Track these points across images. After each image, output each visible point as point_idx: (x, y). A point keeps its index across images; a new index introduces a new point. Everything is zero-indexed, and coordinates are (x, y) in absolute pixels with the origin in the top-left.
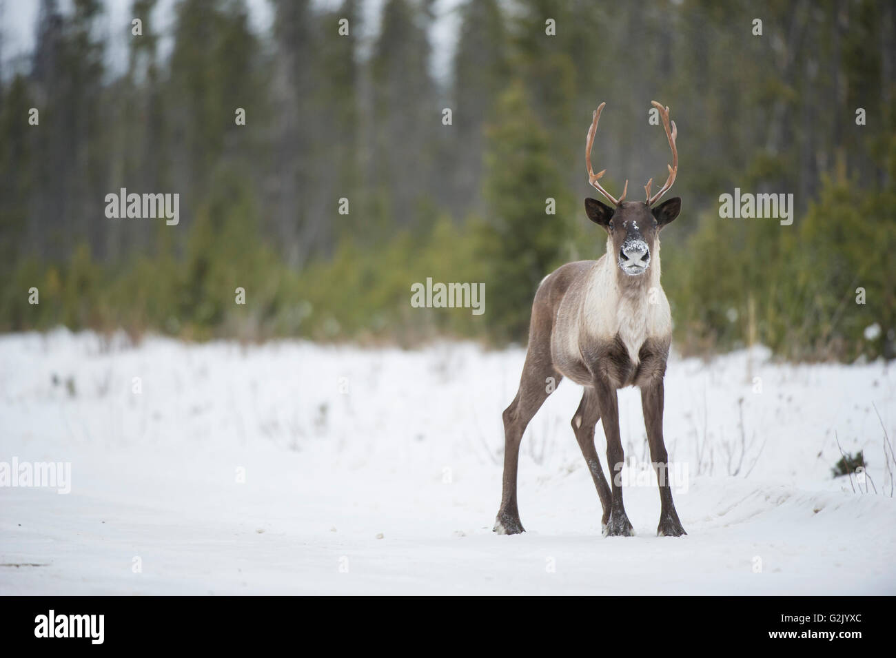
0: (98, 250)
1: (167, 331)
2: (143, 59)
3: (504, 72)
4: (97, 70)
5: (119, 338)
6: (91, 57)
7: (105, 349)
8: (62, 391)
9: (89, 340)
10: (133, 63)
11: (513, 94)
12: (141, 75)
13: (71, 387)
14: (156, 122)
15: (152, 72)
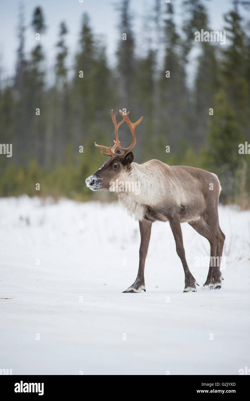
0: (41, 162)
1: (69, 196)
2: (61, 80)
3: (217, 85)
4: (41, 84)
5: (49, 199)
6: (38, 79)
7: (43, 205)
8: (24, 223)
9: (36, 201)
10: (57, 81)
11: (220, 95)
12: (60, 87)
13: (28, 222)
14: (67, 107)
15: (65, 85)
